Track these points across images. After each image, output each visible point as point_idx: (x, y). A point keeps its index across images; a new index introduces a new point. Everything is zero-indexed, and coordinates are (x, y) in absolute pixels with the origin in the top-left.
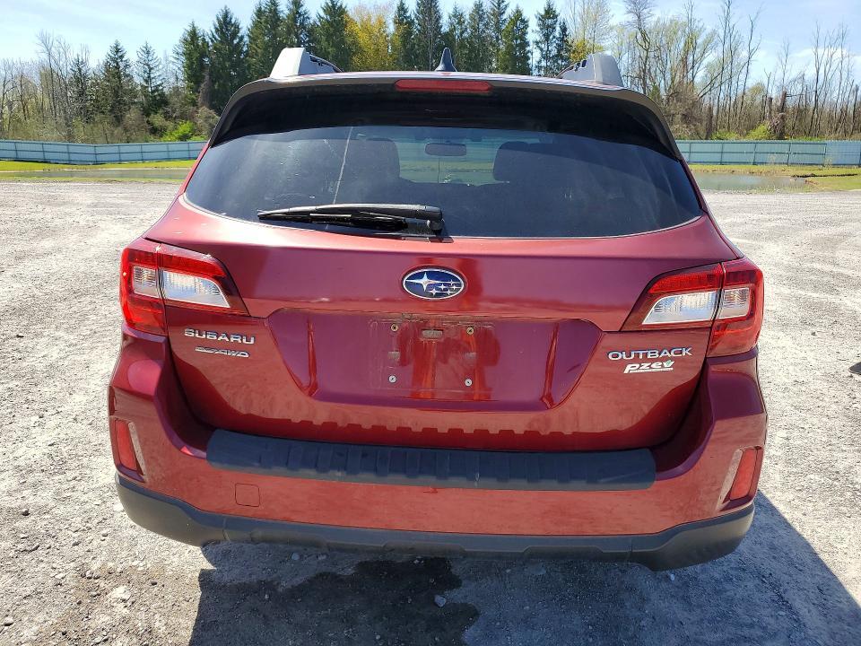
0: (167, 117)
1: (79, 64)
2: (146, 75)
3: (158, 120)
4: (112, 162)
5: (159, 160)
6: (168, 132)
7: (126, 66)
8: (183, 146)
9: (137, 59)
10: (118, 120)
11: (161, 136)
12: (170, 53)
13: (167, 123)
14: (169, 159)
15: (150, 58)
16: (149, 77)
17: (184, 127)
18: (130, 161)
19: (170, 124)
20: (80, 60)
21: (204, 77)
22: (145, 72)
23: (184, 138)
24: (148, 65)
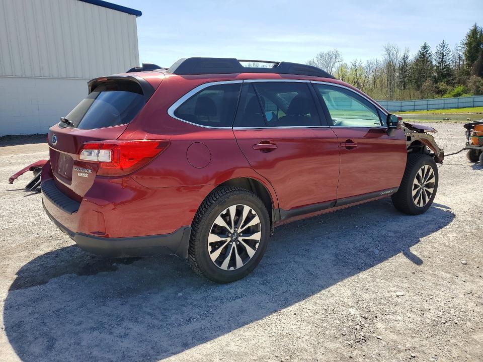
0: (448, 83)
1: (405, 58)
2: (440, 60)
3: (442, 85)
4: (410, 110)
5: (437, 109)
6: (448, 92)
7: (429, 56)
8: (455, 100)
9: (436, 51)
10: (419, 87)
11: (442, 95)
12: (460, 45)
13: (448, 87)
14: (444, 108)
15: (444, 49)
16: (442, 60)
17: (459, 89)
18: (420, 110)
19: (450, 88)
20: (406, 56)
21: (478, 57)
22: (440, 58)
23: (458, 95)
24: (442, 54)
